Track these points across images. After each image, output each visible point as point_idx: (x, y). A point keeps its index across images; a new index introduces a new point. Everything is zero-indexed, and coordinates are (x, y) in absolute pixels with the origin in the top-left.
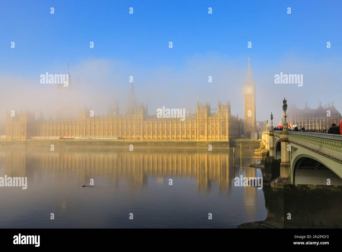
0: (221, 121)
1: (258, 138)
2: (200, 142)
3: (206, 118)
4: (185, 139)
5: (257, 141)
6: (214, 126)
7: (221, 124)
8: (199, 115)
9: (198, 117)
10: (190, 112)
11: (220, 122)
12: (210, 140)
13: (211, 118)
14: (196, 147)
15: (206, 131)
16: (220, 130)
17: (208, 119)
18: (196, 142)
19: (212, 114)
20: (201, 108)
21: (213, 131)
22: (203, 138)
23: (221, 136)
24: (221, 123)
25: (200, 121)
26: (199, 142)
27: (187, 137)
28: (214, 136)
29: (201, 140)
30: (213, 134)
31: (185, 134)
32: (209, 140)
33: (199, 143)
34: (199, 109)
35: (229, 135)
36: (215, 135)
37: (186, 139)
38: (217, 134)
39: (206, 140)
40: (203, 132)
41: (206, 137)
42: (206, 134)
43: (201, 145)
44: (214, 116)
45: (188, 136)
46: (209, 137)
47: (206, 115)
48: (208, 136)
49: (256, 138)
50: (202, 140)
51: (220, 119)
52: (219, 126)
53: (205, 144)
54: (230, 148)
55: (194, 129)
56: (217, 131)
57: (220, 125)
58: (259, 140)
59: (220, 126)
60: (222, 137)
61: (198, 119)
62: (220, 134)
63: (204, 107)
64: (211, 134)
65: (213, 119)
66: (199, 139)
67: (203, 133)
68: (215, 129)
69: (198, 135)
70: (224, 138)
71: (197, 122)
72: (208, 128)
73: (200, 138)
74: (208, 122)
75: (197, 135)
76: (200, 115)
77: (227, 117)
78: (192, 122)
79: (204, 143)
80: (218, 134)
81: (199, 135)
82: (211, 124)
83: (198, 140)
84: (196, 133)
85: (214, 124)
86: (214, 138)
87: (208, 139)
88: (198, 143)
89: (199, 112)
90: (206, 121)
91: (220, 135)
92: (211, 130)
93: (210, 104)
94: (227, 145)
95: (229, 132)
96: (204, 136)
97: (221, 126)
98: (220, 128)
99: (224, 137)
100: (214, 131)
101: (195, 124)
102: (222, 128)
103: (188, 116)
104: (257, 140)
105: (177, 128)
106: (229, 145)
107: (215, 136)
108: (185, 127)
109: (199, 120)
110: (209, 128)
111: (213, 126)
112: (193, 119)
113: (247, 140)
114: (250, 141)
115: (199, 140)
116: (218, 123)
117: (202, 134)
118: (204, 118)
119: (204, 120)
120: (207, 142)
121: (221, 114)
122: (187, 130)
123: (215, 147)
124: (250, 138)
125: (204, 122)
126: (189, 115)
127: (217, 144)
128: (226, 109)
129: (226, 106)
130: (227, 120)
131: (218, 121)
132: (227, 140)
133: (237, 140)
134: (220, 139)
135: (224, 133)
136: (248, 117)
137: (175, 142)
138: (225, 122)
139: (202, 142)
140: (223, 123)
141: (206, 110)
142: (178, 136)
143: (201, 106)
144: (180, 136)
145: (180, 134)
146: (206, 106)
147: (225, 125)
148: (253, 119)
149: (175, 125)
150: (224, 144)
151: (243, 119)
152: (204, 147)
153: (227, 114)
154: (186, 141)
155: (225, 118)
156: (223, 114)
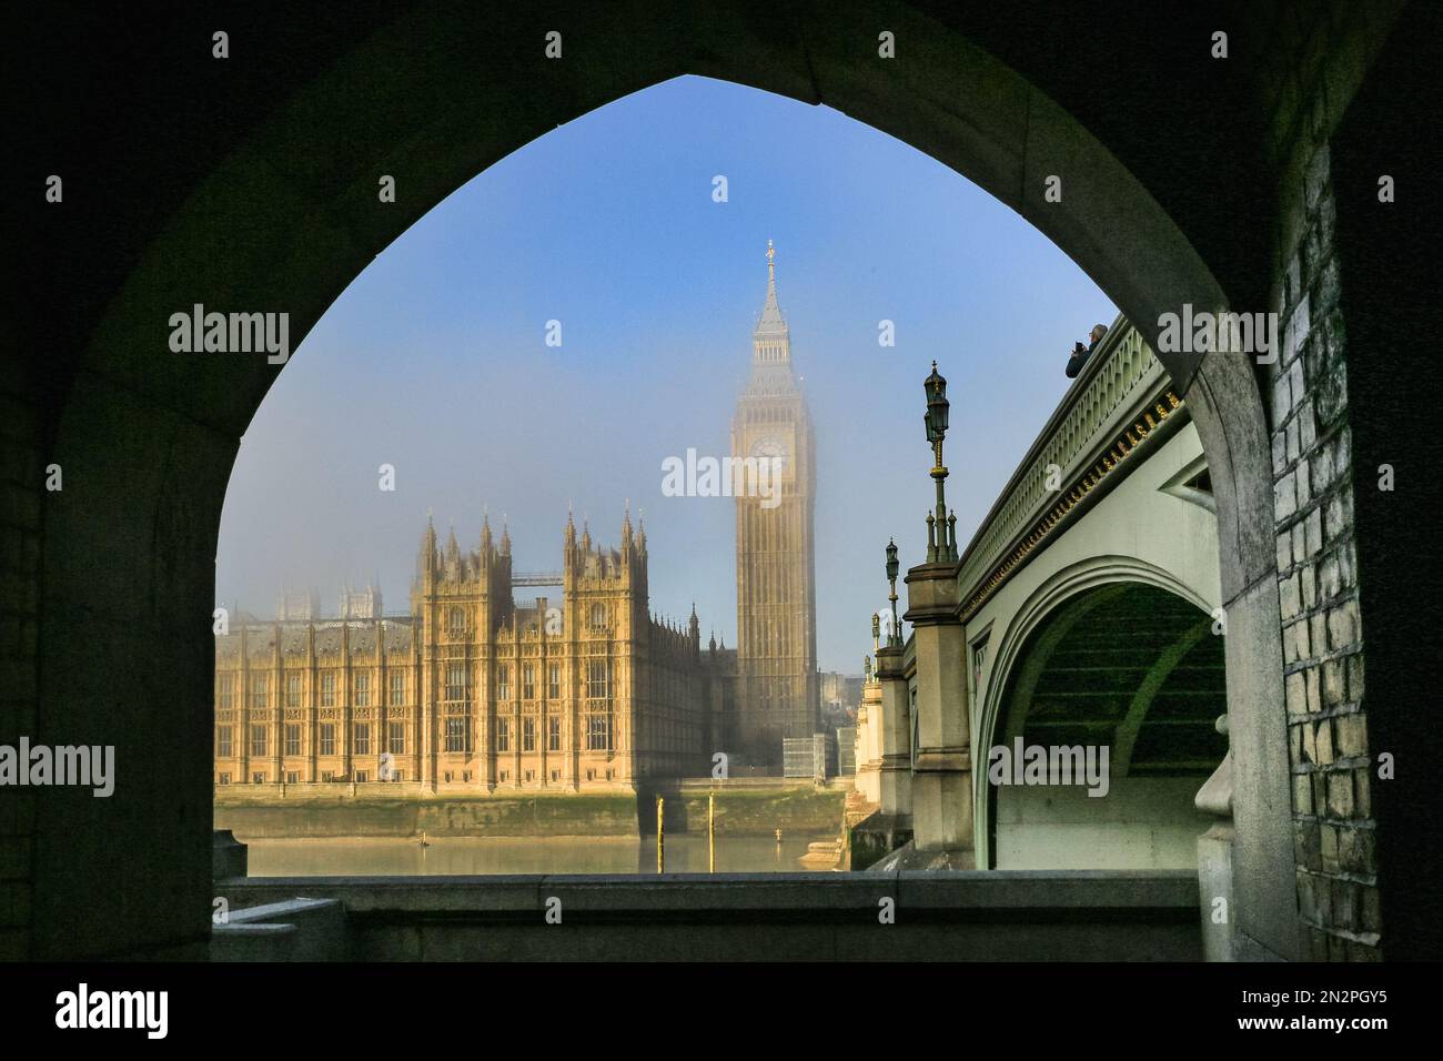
0: (584, 654)
1: (832, 771)
2: (439, 803)
3: (481, 638)
4: (335, 780)
5: (821, 790)
6: (538, 692)
7: (583, 676)
8: (434, 616)
9: (426, 631)
10: (378, 603)
11: (576, 662)
12: (507, 788)
13: (519, 636)
14: (413, 834)
15: (481, 727)
16: (576, 717)
17: (494, 648)
18: (415, 803)
19: (524, 614)
20: (451, 570)
21: (529, 727)
22: (459, 774)
23: (588, 760)
24: (582, 669)
25: (444, 658)
26: (429, 804)
27: (349, 768)
28: (532, 763)
29: (445, 790)
30: (529, 744)
31: (341, 749)
32: (500, 784)
33: (435, 809)
34: (437, 577)
35: (638, 753)
36: (545, 755)
37: (346, 780)
38: (555, 744)
39: (479, 788)
40: (458, 730)
41: (480, 767)
42: (481, 746)
43: (444, 822)
44: (535, 627)
45: (360, 764)
46: (506, 763)
47: (481, 618)
48: (492, 758)
49: (819, 768)
50: (457, 789)
51: (575, 644)
52: (566, 692)
53: (475, 817)
54: (643, 837)
55: (399, 712)
56: (555, 728)
57: (576, 683)
58: (839, 783)
59: (576, 694)
60: (592, 765)
61: (426, 641)
62: (576, 745)
63: (470, 566)
64: (512, 742)
65: (529, 648)
66: (434, 782)
67: (460, 741)
68: (545, 711)
69: (427, 749)
70: (601, 772)
71: (419, 667)
72: (492, 706)
73: (441, 774)
74: (493, 665)
75: (418, 757)
76: (441, 619)
77: (623, 633)
78: (384, 668)
79: (467, 805)
80: (566, 741)
81: (434, 757)
82: (513, 676)
83: (424, 791)
84: (411, 744)
85: (537, 675)
86: (539, 774)
87: (493, 781)
88: (423, 812)
89: (434, 598)
90: (480, 657)
91: (576, 755)
92: (519, 717)
93: (507, 544)
94: (623, 822)
95: (638, 735)
96: (469, 757)
97: (583, 690)
98: (576, 707)
99: (602, 768)
100: (538, 727)
101: (409, 682)
102: (593, 706)
103: (360, 625)
104: (823, 783)
105: (281, 712)
106: (636, 819)
107: (540, 759)
108: (341, 703)
109: (434, 647)
110: (499, 708)
111: (529, 693)
112: (393, 649)
113: (755, 785)
114: (778, 791)
115: (434, 788)
116: (565, 676)
117: (452, 746)
118: (470, 637)
119: (469, 649)
120: (483, 800)
121: (582, 612)
122: (349, 723)
123: (544, 836)
124: (780, 773)
125: (468, 663)
126: (370, 625)
127: (555, 814)
128: (618, 577)
129: (617, 559)
130: (623, 652)
131: (566, 655)
132: (624, 787)
133: (691, 788)
134: (576, 778)
135: (602, 739)
136: (766, 636)
137: (269, 803)
138: (610, 667)
139: (450, 800)
140: (596, 670)
141: (482, 587)
142: (290, 765)
143: (451, 559)
144: (301, 764)
145: (307, 749)
146: (481, 555)
147: (610, 684)
148: (799, 650)
149: (273, 689)
150: (605, 813)
151: (734, 652)
152: (467, 832)
153: (623, 612)
154: (341, 797)
155: (610, 636)
156: (596, 607)
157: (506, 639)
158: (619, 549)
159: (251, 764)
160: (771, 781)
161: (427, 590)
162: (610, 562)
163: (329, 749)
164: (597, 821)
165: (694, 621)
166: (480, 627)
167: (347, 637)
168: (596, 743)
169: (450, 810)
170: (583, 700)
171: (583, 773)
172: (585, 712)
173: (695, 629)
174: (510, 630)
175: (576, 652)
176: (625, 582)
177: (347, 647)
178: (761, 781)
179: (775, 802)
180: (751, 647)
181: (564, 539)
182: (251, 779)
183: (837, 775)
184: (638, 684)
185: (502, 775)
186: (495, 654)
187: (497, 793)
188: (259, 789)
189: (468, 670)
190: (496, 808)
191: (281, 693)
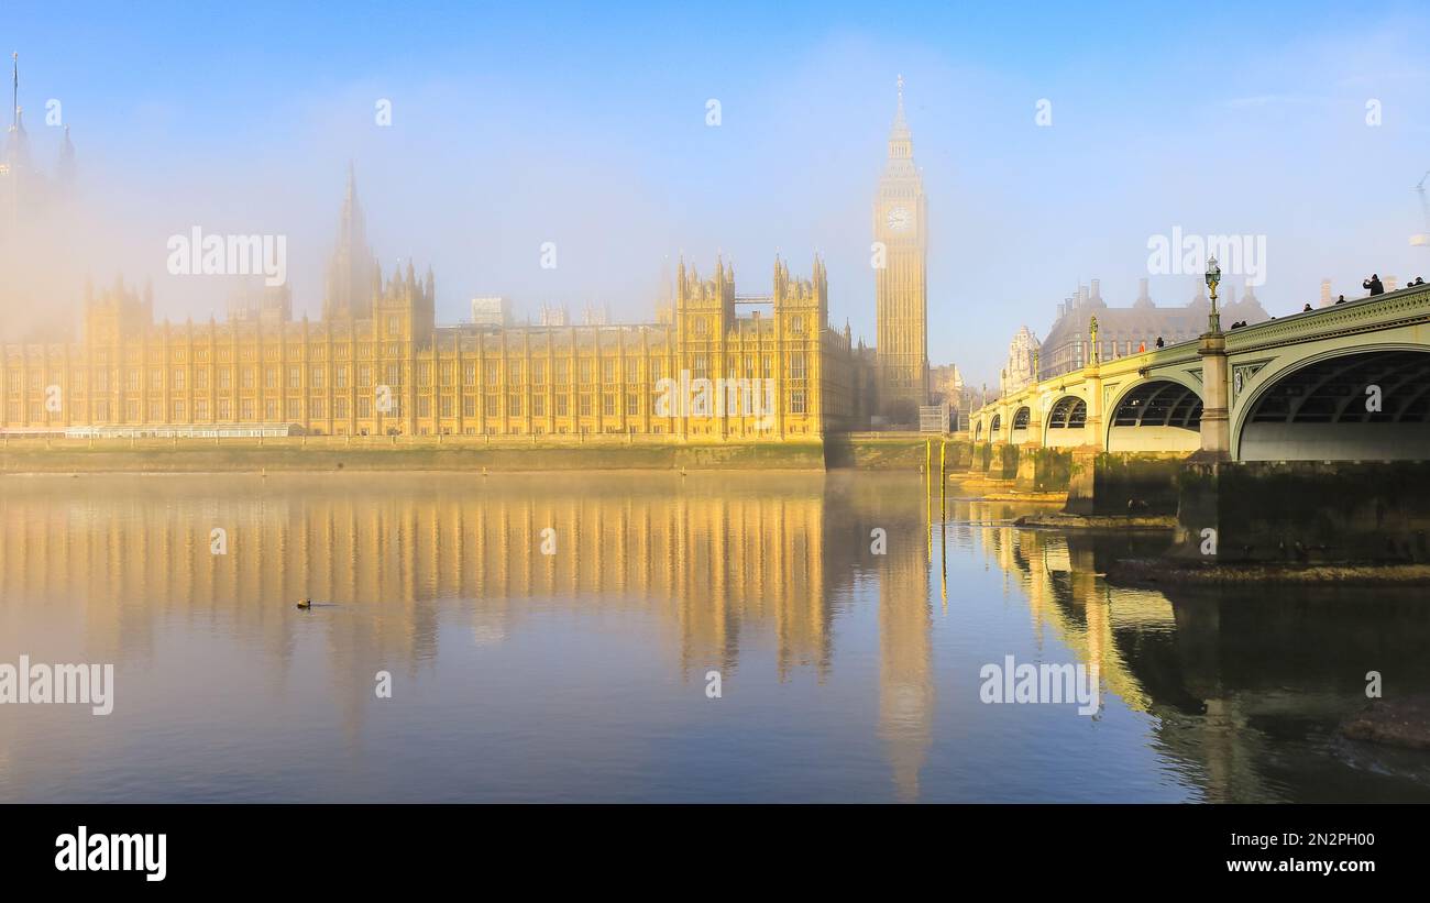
0: (787, 350)
1: (953, 428)
2: (689, 447)
3: (717, 338)
4: (615, 433)
5: (947, 440)
7: (786, 364)
8: (684, 323)
9: (679, 333)
11: (782, 354)
12: (736, 438)
13: (743, 337)
14: (672, 468)
16: (782, 392)
17: (726, 345)
18: (672, 448)
19: (745, 322)
20: (696, 290)
22: (703, 428)
23: (789, 420)
24: (786, 360)
25: (692, 351)
26: (683, 448)
27: (625, 423)
29: (693, 438)
31: (619, 411)
32: (730, 435)
33: (687, 451)
34: (686, 295)
35: (824, 415)
37: (623, 432)
39: (717, 438)
41: (716, 424)
43: (693, 460)
44: (753, 330)
45: (632, 421)
47: (718, 323)
49: (945, 426)
50: (701, 438)
51: (781, 343)
52: (775, 374)
53: (714, 457)
54: (827, 470)
57: (782, 369)
58: (958, 436)
59: (782, 376)
60: (793, 423)
62: (782, 410)
63: (709, 289)
65: (750, 345)
66: (686, 433)
70: (799, 428)
73: (690, 429)
74: (725, 355)
76: (690, 325)
77: (814, 335)
79: (708, 449)
82: (739, 362)
83: (679, 440)
85: (756, 363)
86: (757, 430)
87: (726, 433)
88: (679, 453)
89: (684, 310)
90: (717, 350)
91: (782, 416)
94: (815, 461)
95: (823, 403)
97: (786, 372)
98: (781, 385)
99: (799, 425)
102: (793, 383)
103: (630, 329)
104: (948, 436)
105: (577, 386)
106: (823, 458)
108: (618, 380)
109: (685, 344)
112: (654, 346)
113: (901, 437)
114: (916, 440)
115: (686, 438)
116: (774, 363)
118: (709, 337)
119: (709, 345)
120: (720, 446)
121: (787, 321)
122: (624, 394)
123: (761, 469)
124: (918, 429)
125: (708, 354)
127: (768, 454)
128: (810, 298)
129: (809, 286)
130: (814, 348)
131: (776, 348)
132: (815, 437)
133: (859, 438)
134: (782, 432)
135: (800, 407)
136: (896, 340)
137: (573, 447)
138: (805, 358)
139: (698, 446)
140: (796, 359)
141: (718, 303)
142: (583, 421)
143: (696, 284)
144: (592, 422)
145: (595, 411)
146: (716, 282)
147: (805, 369)
148: (918, 350)
149: (571, 370)
150: (802, 454)
151: (874, 350)
152: (708, 467)
153: (814, 321)
154: (622, 443)
155: (806, 337)
156: (794, 318)
157: (733, 338)
158: (811, 280)
159: (557, 420)
160: (912, 434)
161: (680, 305)
162: (805, 288)
163: (611, 411)
164: (796, 460)
165: (848, 329)
166: (716, 330)
167: (622, 337)
168: (795, 409)
169: (697, 451)
170: (787, 380)
171: (787, 428)
172: (788, 388)
173: (849, 334)
174: (737, 333)
175: (782, 347)
176: (815, 301)
177: (622, 343)
178: (905, 434)
179: (914, 448)
180: (886, 348)
181: (772, 273)
182: (557, 431)
183: (957, 430)
184: (823, 369)
185: (732, 429)
186: (726, 349)
187: (728, 441)
188: (565, 437)
189: (708, 359)
190: (728, 451)
191: (577, 374)
